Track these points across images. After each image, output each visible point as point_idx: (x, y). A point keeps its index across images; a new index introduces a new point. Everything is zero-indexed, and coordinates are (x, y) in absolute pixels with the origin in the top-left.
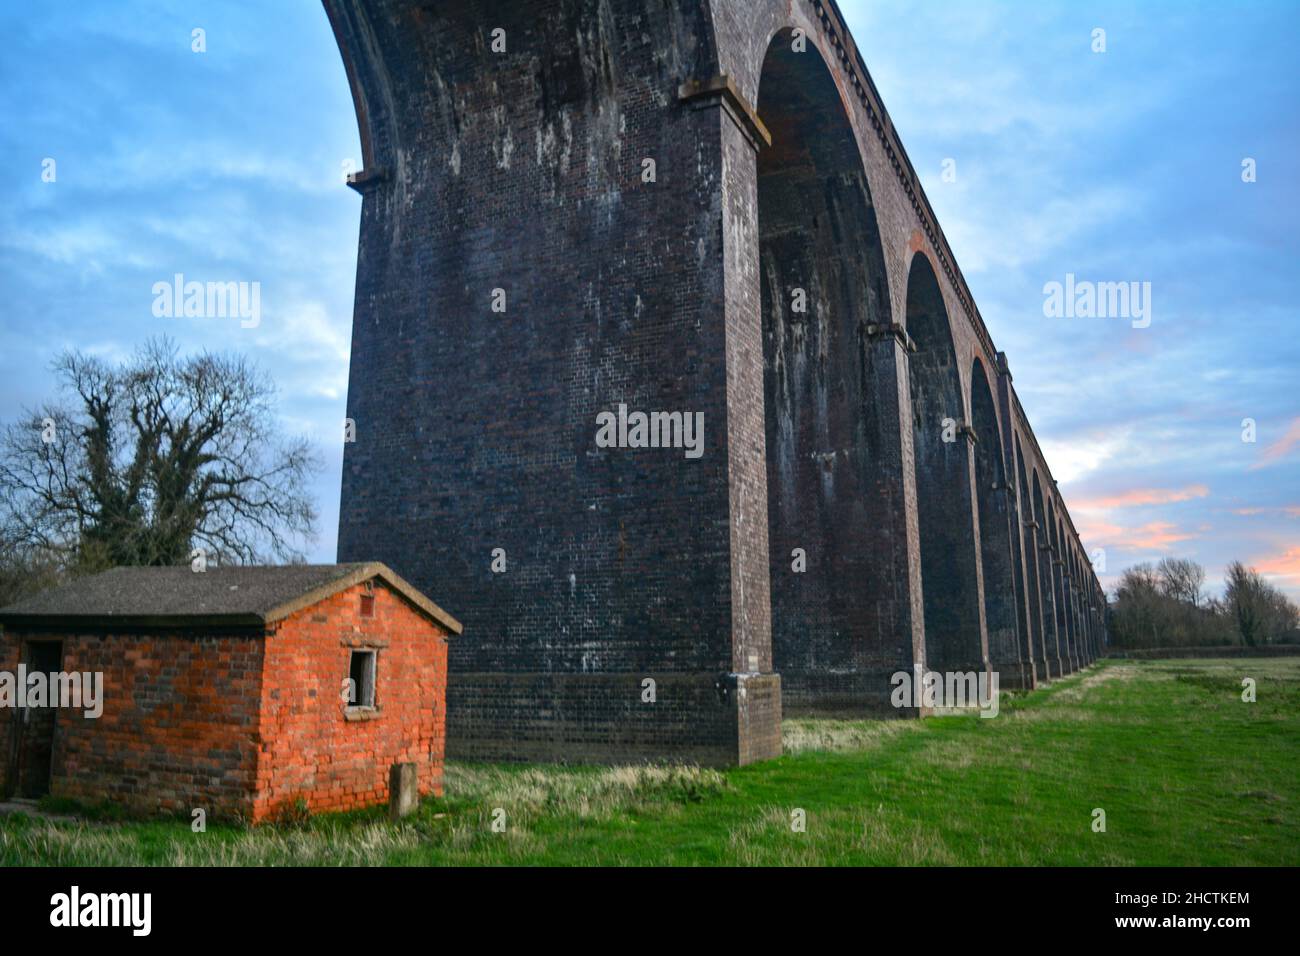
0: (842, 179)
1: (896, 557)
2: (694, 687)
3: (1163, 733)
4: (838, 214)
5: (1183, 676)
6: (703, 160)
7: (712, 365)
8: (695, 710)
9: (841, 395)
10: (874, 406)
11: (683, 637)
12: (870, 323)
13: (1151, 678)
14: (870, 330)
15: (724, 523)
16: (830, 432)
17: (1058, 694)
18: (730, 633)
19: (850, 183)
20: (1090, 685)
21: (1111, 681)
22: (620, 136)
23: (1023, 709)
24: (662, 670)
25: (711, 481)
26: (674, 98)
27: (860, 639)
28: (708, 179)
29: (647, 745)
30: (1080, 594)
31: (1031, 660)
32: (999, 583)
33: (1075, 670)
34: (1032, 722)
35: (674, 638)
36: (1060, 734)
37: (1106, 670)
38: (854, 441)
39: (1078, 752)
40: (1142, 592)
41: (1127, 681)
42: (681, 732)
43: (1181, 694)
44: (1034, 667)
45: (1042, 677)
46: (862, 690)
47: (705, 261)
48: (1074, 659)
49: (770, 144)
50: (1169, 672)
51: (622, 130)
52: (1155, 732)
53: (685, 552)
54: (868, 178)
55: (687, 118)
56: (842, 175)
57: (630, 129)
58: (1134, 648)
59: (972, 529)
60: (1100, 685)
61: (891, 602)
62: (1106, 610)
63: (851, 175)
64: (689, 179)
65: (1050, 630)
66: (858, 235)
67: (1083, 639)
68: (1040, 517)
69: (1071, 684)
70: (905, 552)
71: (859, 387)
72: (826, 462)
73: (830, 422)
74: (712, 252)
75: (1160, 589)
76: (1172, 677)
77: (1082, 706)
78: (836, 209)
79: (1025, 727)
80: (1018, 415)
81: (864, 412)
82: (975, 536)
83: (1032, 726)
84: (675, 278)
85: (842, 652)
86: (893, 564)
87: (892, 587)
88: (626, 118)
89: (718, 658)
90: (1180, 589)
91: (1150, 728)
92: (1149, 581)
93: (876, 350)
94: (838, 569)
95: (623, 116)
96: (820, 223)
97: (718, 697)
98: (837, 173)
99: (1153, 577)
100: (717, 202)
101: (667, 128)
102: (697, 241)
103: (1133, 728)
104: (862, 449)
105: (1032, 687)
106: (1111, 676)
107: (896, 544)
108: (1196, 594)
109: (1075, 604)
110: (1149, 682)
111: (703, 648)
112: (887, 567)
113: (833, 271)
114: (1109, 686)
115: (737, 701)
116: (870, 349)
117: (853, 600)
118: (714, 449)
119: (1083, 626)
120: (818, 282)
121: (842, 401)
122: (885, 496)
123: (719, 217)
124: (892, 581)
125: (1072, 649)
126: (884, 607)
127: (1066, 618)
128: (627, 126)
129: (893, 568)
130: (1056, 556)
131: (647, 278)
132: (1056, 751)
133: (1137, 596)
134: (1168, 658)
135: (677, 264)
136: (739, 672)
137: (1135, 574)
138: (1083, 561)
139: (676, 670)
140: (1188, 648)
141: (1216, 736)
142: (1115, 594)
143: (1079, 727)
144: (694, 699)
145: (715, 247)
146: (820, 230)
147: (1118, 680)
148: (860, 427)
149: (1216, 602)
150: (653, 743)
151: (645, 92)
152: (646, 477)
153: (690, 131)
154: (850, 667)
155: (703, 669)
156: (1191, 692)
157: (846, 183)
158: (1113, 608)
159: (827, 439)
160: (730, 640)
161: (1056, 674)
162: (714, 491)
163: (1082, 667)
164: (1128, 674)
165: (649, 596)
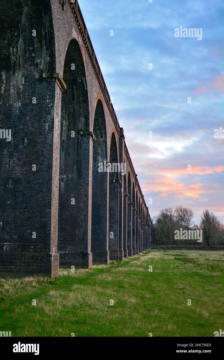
0: (78, 79)
1: (84, 214)
2: (39, 256)
3: (164, 275)
4: (75, 91)
5: (177, 257)
6: (49, 98)
7: (48, 163)
8: (39, 263)
9: (70, 155)
10: (81, 160)
11: (35, 242)
12: (82, 130)
13: (166, 257)
14: (82, 133)
15: (49, 210)
16: (64, 168)
17: (132, 262)
18: (50, 242)
19: (80, 81)
20: (143, 259)
21: (151, 259)
22: (22, 84)
23: (121, 267)
24: (29, 252)
25: (46, 198)
26: (41, 76)
27: (70, 241)
28: (50, 105)
29: (24, 273)
30: (142, 221)
31: (122, 250)
32: (113, 219)
33: (137, 253)
34: (125, 270)
35: (33, 243)
36: (133, 274)
37: (149, 254)
38: (73, 172)
39: (139, 278)
40: (167, 220)
41: (156, 258)
42: (34, 269)
43: (174, 264)
44: (123, 252)
45: (125, 256)
46: (70, 259)
47: (48, 131)
48: (137, 249)
49: (66, 89)
50: (174, 255)
51: (23, 83)
52: (162, 274)
53: (37, 218)
54: (87, 80)
55: (44, 83)
56: (78, 78)
57: (25, 83)
58: (162, 245)
59: (106, 201)
60: (146, 260)
61: (81, 229)
62: (152, 227)
63: (81, 79)
64: (44, 103)
65: (129, 237)
66: (81, 99)
67: (141, 241)
68: (129, 192)
69: (136, 259)
70: (87, 212)
71: (76, 153)
72: (62, 179)
73: (65, 164)
74: (50, 128)
75: (175, 219)
76: (173, 257)
77: (140, 266)
78: (74, 89)
79: (123, 272)
80: (125, 151)
81: (77, 162)
82: (107, 203)
83: (125, 272)
84: (38, 134)
85: (64, 245)
86: (83, 216)
87: (82, 224)
88: (24, 79)
89: (46, 249)
90: (183, 220)
91: (161, 273)
92: (171, 216)
93: (83, 140)
94: (64, 217)
95: (23, 78)
96: (68, 93)
97: (46, 259)
98: (76, 77)
99: (172, 214)
100: (53, 113)
101: (38, 85)
102: (46, 124)
103: (156, 273)
104: (75, 175)
105: (122, 260)
106: (151, 256)
107: (84, 209)
108: (189, 222)
109: (139, 226)
110: (165, 259)
111: (42, 246)
112: (81, 217)
113: (70, 110)
114: (150, 260)
115: (51, 261)
116: (81, 139)
117: (68, 228)
118: (48, 188)
119: (142, 235)
120: (64, 113)
121: (69, 157)
122: (82, 193)
123: (53, 117)
124: (82, 222)
125: (137, 245)
126: (79, 231)
127: (136, 232)
128: (24, 82)
129: (83, 218)
130: (134, 207)
131: (29, 133)
132: (133, 278)
133: (165, 223)
134: (175, 249)
135: (39, 130)
136: (52, 253)
137: (165, 212)
138: (144, 207)
139: (33, 252)
140: (183, 246)
141: (180, 276)
142: (156, 221)
143: (139, 273)
144: (39, 260)
145: (51, 127)
146: (68, 95)
147: (154, 258)
148: (75, 167)
149: (197, 226)
150: (26, 272)
151: (31, 71)
152: (26, 195)
153: (45, 88)
154: (66, 251)
155: (41, 252)
156: (178, 263)
157: (79, 81)
158: (155, 227)
159: (63, 170)
160: (50, 244)
161: (130, 255)
162: (47, 201)
163: (140, 252)
164: (157, 256)
165: (26, 230)
